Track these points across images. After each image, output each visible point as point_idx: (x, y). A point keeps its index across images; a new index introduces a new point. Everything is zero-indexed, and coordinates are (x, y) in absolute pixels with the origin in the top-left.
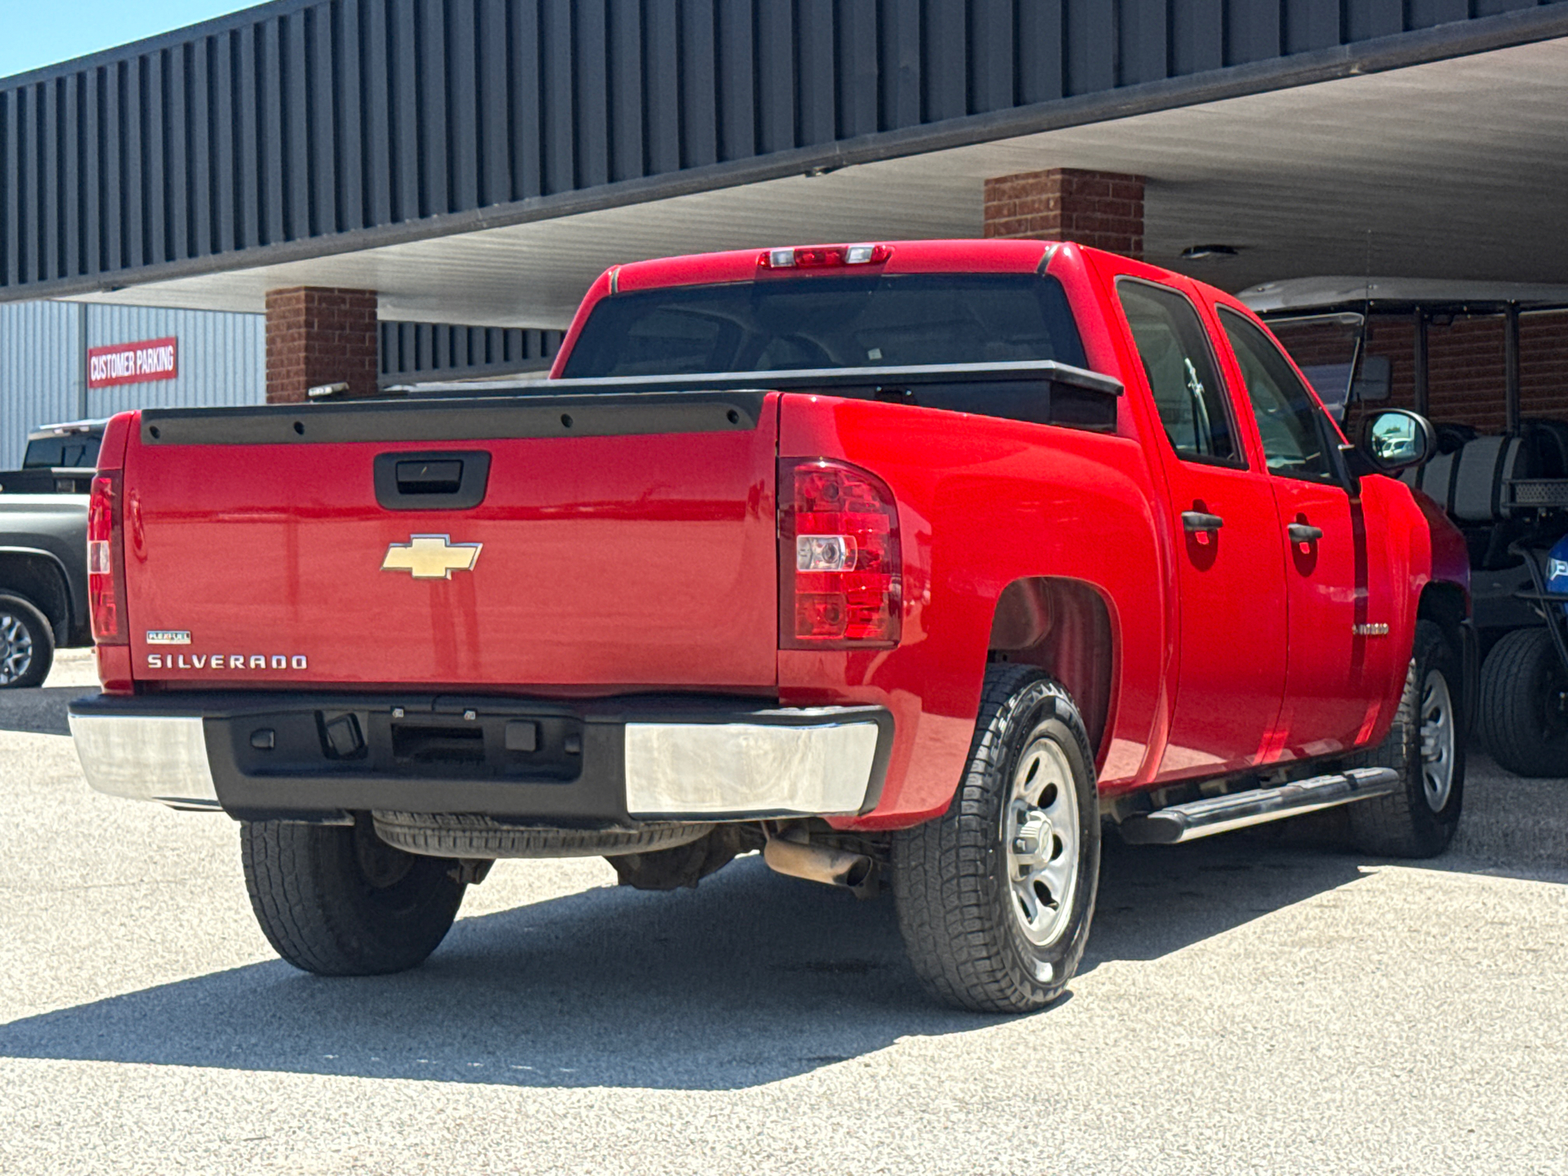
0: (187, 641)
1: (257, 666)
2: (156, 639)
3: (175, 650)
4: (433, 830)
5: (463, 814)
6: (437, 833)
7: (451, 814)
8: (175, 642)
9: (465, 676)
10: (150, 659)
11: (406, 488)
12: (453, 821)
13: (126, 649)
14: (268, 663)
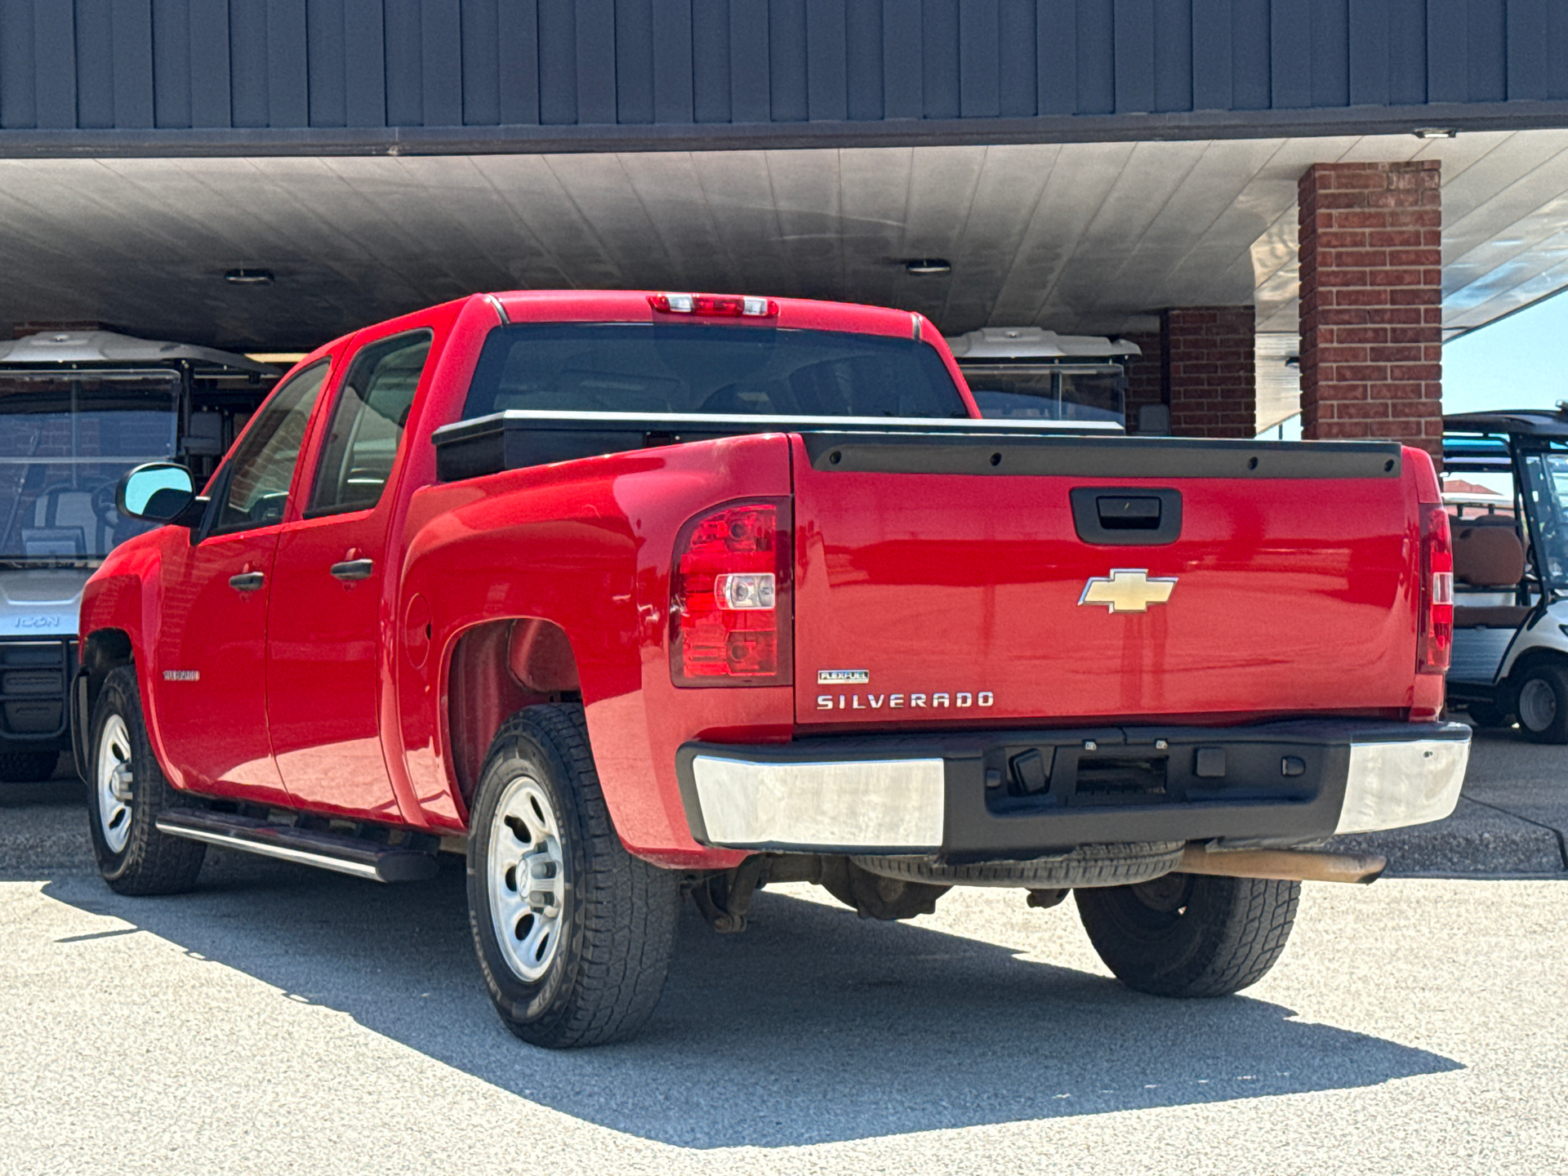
0: (866, 680)
1: (941, 704)
2: (828, 678)
3: (848, 690)
4: (1079, 861)
5: (1112, 844)
6: (1083, 864)
7: (1101, 844)
8: (851, 681)
9: (1147, 705)
10: (820, 700)
11: (1109, 523)
12: (1103, 852)
13: (791, 689)
14: (953, 701)
